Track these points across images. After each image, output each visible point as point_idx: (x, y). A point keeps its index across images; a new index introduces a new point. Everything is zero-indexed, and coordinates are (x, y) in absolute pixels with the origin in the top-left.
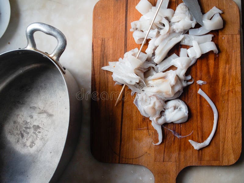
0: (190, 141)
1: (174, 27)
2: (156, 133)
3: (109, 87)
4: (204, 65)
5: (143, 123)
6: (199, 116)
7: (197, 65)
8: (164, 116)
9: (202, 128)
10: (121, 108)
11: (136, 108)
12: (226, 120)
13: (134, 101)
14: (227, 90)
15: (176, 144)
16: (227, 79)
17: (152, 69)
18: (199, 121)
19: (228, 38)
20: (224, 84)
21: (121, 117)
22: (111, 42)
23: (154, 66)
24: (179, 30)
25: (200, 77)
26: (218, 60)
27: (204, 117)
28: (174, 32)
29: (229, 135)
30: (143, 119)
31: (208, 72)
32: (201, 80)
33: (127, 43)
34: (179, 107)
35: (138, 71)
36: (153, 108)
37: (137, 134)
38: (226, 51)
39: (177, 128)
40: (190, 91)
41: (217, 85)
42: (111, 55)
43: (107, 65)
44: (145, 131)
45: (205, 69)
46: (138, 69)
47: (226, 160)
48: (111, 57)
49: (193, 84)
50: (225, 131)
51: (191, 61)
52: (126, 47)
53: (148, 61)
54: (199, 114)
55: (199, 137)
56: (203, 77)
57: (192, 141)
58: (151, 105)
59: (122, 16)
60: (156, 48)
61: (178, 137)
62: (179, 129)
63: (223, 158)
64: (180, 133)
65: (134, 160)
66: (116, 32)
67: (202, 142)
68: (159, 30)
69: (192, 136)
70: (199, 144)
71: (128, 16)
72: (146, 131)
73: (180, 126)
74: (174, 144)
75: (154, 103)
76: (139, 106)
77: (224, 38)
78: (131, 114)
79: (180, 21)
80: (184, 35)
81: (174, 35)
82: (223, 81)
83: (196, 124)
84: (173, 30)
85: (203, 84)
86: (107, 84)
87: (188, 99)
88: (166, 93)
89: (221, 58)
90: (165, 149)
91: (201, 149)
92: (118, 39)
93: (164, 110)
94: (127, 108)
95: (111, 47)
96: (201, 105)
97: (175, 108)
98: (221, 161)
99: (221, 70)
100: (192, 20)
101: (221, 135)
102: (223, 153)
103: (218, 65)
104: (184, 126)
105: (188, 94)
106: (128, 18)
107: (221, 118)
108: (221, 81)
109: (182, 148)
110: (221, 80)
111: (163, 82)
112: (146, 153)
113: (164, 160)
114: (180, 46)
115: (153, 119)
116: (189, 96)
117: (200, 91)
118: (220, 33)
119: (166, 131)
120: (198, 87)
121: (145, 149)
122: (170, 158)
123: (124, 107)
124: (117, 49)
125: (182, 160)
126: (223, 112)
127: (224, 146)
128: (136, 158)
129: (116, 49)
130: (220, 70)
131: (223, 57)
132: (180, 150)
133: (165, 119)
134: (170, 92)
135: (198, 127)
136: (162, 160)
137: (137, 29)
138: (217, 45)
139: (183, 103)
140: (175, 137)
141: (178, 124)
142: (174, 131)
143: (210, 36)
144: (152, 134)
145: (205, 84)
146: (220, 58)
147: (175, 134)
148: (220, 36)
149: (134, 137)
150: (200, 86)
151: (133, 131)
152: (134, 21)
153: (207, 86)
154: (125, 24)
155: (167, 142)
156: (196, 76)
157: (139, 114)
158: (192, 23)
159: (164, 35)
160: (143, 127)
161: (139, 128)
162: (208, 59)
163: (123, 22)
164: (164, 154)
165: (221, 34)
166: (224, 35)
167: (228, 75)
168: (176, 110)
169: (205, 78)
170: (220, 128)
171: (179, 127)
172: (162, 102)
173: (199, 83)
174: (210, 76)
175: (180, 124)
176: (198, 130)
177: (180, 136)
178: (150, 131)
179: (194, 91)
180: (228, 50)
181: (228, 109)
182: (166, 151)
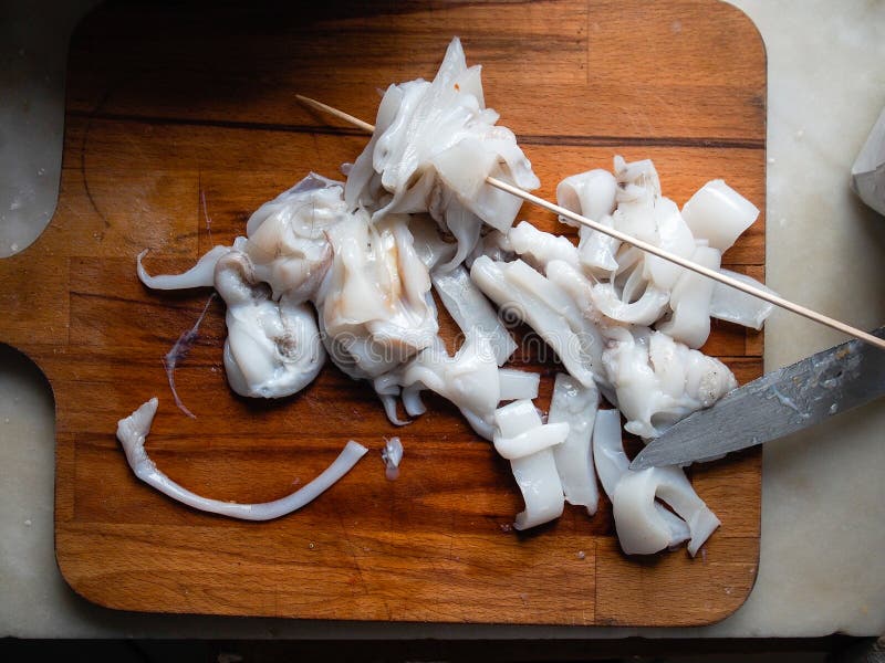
0: (154, 402)
1: (627, 345)
2: (186, 264)
3: (380, 71)
4: (468, 470)
5: (228, 212)
6: (254, 445)
7: (469, 440)
8: (254, 296)
9: (205, 455)
10: (289, 120)
11: (287, 184)
12: (237, 550)
13: (318, 177)
14: (361, 561)
15: (141, 347)
16: (406, 565)
17: (445, 248)
18: (233, 443)
19: (583, 576)
20: (387, 548)
21: (251, 120)
22: (572, 76)
23: (461, 256)
24: (613, 366)
25: (416, 452)
26: (491, 531)
27: (247, 465)
28: (607, 343)
29: (178, 561)
30: (243, 213)
31: (437, 487)
32: (406, 455)
33: (567, 148)
34: (287, 360)
35: (428, 182)
36: (279, 251)
37: (184, 187)
38: (524, 564)
39: (207, 351)
40: (357, 410)
41: (382, 523)
42: (512, 76)
43: (470, 61)
44: (192, 221)
45: (450, 473)
46: (436, 180)
47: (75, 547)
48: (506, 77)
49: (387, 423)
50: (194, 549)
51: (482, 416)
52: (547, 141)
53: (482, 236)
54: (262, 442)
55: (169, 443)
56: (418, 466)
57: (152, 413)
58: (290, 242)
59: (682, 123)
60: (538, 266)
61: (170, 355)
62: (204, 362)
63: (85, 533)
64: (187, 365)
65: (79, 173)
66: (612, 99)
67: (148, 453)
68: (612, 280)
69: (172, 414)
70: (141, 439)
71: (684, 149)
72: (197, 223)
73: (215, 366)
74: (142, 338)
75: (298, 255)
76: (293, 197)
77: (581, 558)
78: (264, 164)
79: (654, 370)
80: (594, 386)
81: (593, 343)
82: (400, 547)
83: (223, 432)
84: (615, 340)
85: (389, 466)
86: (389, 65)
87: (323, 400)
88: (340, 303)
89: (494, 542)
90: (123, 300)
91: (119, 449)
92: (585, 106)
93: (275, 295)
94: (291, 146)
95: (547, 79)
96: (297, 454)
97: (284, 344)
98: (74, 526)
99: (444, 541)
100: (656, 421)
101: (178, 531)
102: (103, 535)
103: (467, 529)
104: (214, 381)
105: (345, 399)
106: (673, 150)
107: (248, 535)
108: (398, 538)
109: (126, 372)
110: (404, 537)
111: (388, 292)
112: (108, 225)
113: (76, 298)
114: (548, 371)
115: (238, 252)
116: (337, 405)
117: (356, 450)
118: (602, 541)
119: (195, 305)
120: (375, 445)
121: (121, 222)
122: (87, 321)
123: (294, 134)
124: (539, 102)
125: (77, 371)
126: (270, 543)
127: (133, 538)
128: (85, 182)
129: (541, 97)
130: (444, 537)
131: (501, 552)
132: (120, 361)
133: (239, 302)
134: (341, 321)
135: (209, 436)
136: (80, 289)
137: (623, 185)
138: (549, 527)
139: (303, 377)
140: (171, 342)
141: (221, 358)
142: (195, 340)
143: (589, 499)
144: (183, 247)
145: (387, 472)
146: (494, 538)
147: (183, 342)
148: (589, 541)
149: (172, 174)
150: (376, 452)
151: (196, 174)
152: (661, 176)
153: (375, 478)
154: (647, 139)
155: (149, 309)
156: (420, 437)
157: (263, 195)
158: (641, 421)
159: (591, 302)
160: (210, 214)
161: (209, 194)
162: (491, 489)
163: (658, 128)
164: (104, 297)
165: (597, 544)
166: (593, 558)
167: (424, 567)
168: (272, 347)
169: (410, 474)
170: (204, 529)
171: (209, 359)
172: (306, 288)
173: (390, 448)
174: (418, 492)
175: (223, 367)
176: (199, 436)
177: (172, 364)
178: (196, 239)
179: (357, 426)
180: (529, 572)
181: (280, 563)
182: (115, 305)
